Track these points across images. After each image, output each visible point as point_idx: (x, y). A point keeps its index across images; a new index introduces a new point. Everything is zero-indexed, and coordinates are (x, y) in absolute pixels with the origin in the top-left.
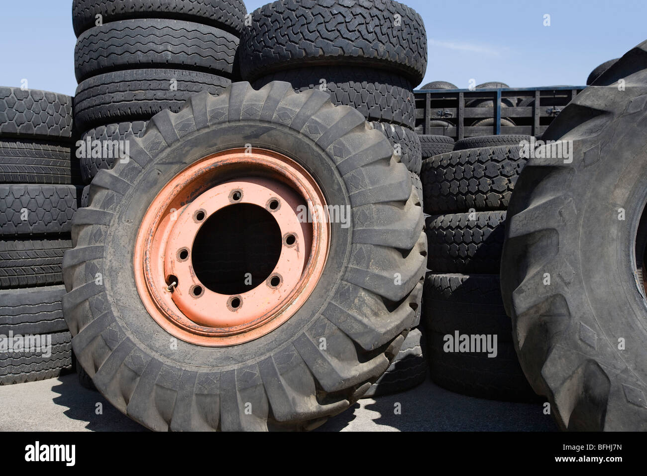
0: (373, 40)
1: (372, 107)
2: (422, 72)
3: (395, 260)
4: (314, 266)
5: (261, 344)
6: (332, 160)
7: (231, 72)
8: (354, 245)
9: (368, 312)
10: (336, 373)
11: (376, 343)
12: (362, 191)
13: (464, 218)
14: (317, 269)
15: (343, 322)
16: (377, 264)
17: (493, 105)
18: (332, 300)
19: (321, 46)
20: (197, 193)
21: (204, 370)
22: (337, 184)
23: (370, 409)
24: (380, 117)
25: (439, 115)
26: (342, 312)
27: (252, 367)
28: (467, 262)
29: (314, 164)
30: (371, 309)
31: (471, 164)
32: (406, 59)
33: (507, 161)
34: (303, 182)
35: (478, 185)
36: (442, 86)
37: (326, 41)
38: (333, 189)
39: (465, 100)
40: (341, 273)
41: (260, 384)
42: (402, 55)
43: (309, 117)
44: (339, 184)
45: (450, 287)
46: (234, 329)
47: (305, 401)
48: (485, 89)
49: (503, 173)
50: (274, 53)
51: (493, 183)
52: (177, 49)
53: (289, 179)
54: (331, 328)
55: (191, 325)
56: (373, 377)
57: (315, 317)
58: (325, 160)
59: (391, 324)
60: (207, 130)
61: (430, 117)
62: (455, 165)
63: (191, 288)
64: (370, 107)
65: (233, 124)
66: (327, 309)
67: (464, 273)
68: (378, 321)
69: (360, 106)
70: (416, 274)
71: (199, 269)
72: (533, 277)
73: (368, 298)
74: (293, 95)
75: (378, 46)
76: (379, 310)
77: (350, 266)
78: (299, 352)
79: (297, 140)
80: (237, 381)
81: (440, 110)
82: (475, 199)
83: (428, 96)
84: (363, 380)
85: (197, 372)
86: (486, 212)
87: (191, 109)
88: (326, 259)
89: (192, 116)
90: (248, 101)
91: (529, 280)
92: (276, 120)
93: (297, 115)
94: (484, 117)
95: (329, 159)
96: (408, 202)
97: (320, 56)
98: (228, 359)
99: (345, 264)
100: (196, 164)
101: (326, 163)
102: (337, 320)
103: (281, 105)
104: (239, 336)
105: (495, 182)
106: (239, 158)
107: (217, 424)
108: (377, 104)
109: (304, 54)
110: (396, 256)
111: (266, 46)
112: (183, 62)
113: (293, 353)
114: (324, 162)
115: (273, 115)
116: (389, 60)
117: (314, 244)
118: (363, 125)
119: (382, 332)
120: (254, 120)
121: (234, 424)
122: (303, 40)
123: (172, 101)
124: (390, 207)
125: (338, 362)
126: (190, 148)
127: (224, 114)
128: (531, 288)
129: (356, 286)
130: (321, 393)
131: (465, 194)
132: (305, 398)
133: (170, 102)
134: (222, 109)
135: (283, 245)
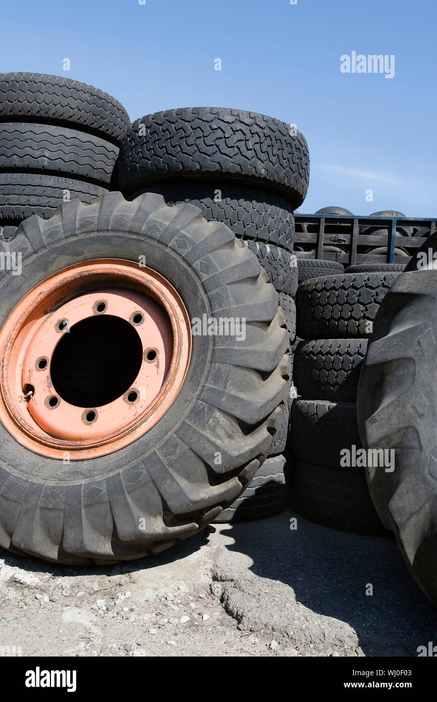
0: (252, 158)
1: (248, 225)
2: (303, 193)
3: (254, 381)
4: (172, 382)
5: (112, 460)
6: (198, 276)
7: (109, 182)
8: (213, 364)
9: (222, 434)
10: (185, 494)
11: (228, 466)
12: (226, 310)
13: (334, 344)
14: (175, 386)
15: (196, 442)
16: (235, 385)
17: (387, 234)
18: (186, 419)
19: (199, 160)
20: (62, 302)
21: (51, 483)
22: (202, 302)
23: (225, 535)
24: (256, 237)
25: (332, 241)
26: (195, 432)
27: (99, 483)
28: (335, 389)
29: (180, 279)
30: (225, 431)
31: (346, 289)
32: (285, 179)
33: (381, 288)
34: (168, 297)
35: (351, 311)
36: (337, 212)
37: (204, 155)
38: (197, 306)
39: (360, 227)
40: (198, 392)
41: (106, 501)
42: (282, 175)
43: (178, 231)
44: (203, 301)
45: (316, 414)
46: (86, 443)
47: (151, 522)
48: (380, 218)
49: (377, 301)
50: (151, 165)
51: (366, 310)
52: (54, 156)
53: (154, 293)
54: (183, 448)
55: (42, 436)
56: (224, 501)
57: (168, 436)
58: (191, 276)
59: (245, 448)
60: (75, 239)
61: (323, 242)
62: (330, 289)
63: (47, 398)
64: (245, 225)
65: (101, 234)
66: (180, 428)
67: (332, 401)
68: (231, 443)
69: (236, 224)
70: (275, 397)
71: (57, 379)
72: (387, 407)
73: (223, 419)
74: (165, 208)
75: (256, 164)
76: (233, 432)
77: (207, 385)
78: (148, 471)
79: (164, 253)
80: (84, 496)
81: (334, 235)
82: (348, 325)
83: (323, 221)
84: (213, 503)
85: (44, 485)
86: (357, 340)
87: (61, 216)
88: (185, 377)
89: (61, 223)
90: (118, 212)
91: (382, 409)
92: (145, 233)
93: (166, 229)
94: (378, 245)
95: (195, 276)
96: (272, 323)
97: (197, 170)
98: (76, 473)
99: (202, 383)
100: (62, 273)
101: (192, 279)
102: (189, 440)
103: (152, 216)
104: (90, 450)
105: (368, 309)
106: (106, 269)
107: (59, 540)
108: (253, 223)
109: (181, 167)
110: (255, 378)
111: (143, 157)
112: (60, 169)
113: (142, 471)
114: (190, 278)
115: (142, 227)
116: (268, 178)
117: (174, 361)
118: (232, 242)
119: (235, 456)
120: (123, 231)
121: (77, 541)
122: (181, 154)
123: (45, 208)
124: (253, 327)
125: (188, 483)
126: (56, 256)
127: (93, 223)
128: (384, 418)
129: (212, 406)
130: (168, 514)
131: (338, 320)
132: (152, 519)
133: (43, 208)
134: (92, 217)
135: (143, 360)
